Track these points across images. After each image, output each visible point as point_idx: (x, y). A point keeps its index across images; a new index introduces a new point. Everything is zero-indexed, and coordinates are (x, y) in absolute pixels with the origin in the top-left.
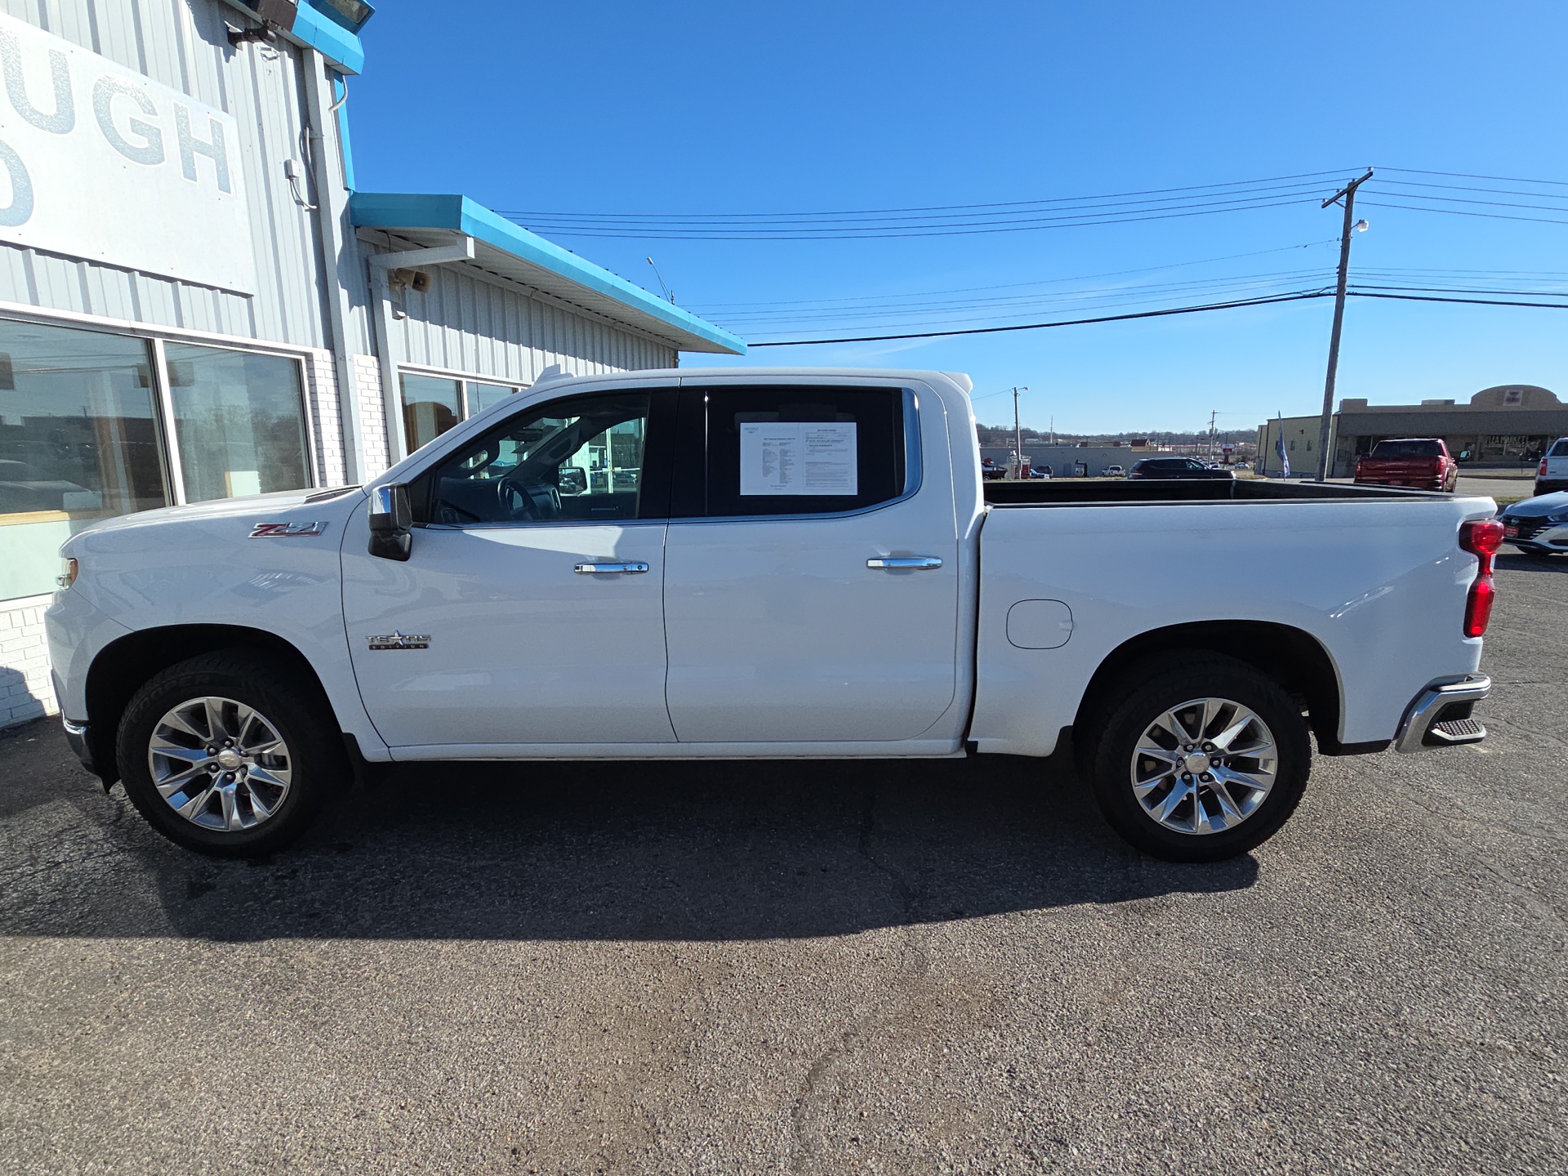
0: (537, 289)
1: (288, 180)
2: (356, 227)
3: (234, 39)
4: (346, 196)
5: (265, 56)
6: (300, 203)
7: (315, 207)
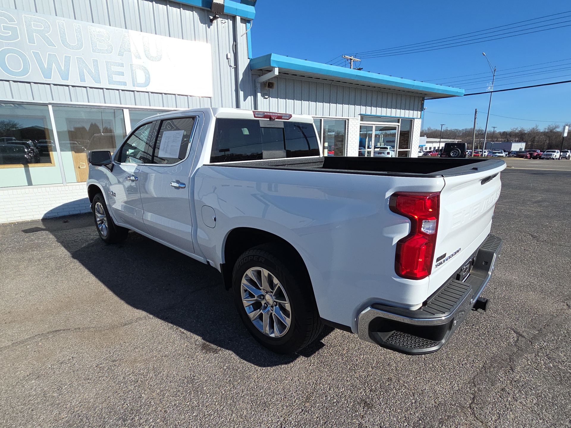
0: (333, 81)
1: (227, 60)
2: (251, 70)
3: (211, 21)
4: (249, 60)
5: (222, 23)
6: (230, 66)
7: (235, 67)
